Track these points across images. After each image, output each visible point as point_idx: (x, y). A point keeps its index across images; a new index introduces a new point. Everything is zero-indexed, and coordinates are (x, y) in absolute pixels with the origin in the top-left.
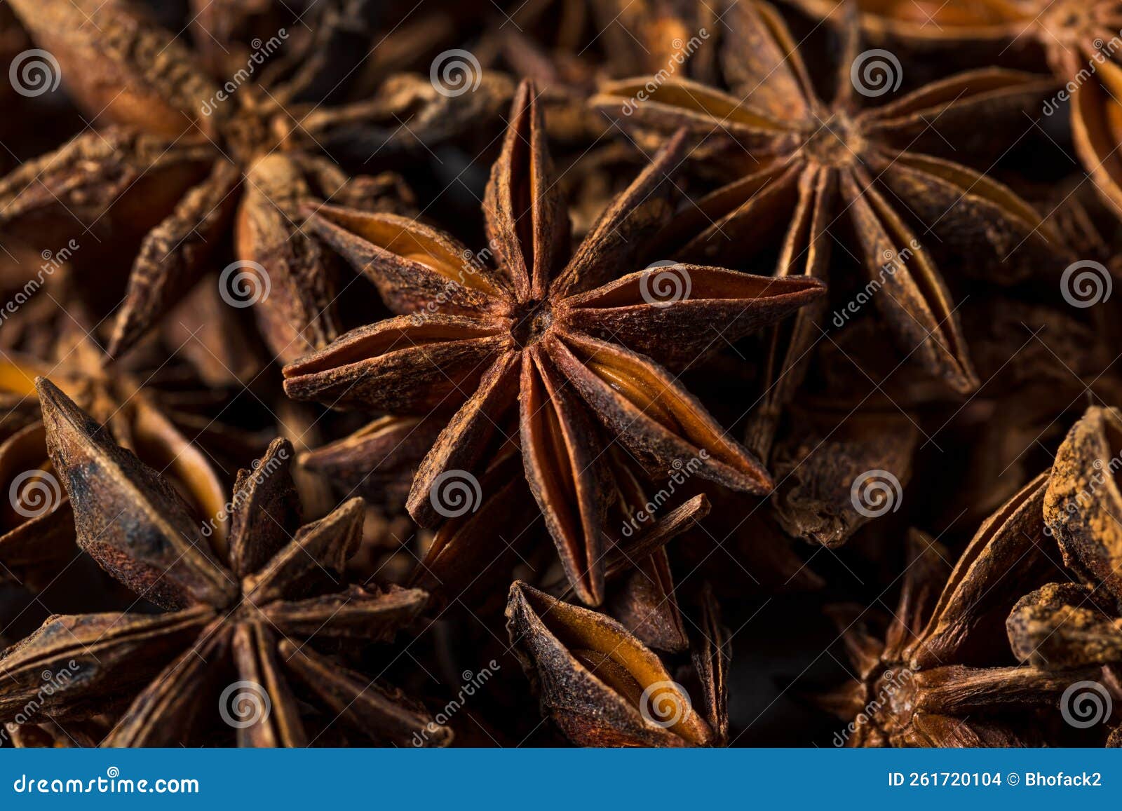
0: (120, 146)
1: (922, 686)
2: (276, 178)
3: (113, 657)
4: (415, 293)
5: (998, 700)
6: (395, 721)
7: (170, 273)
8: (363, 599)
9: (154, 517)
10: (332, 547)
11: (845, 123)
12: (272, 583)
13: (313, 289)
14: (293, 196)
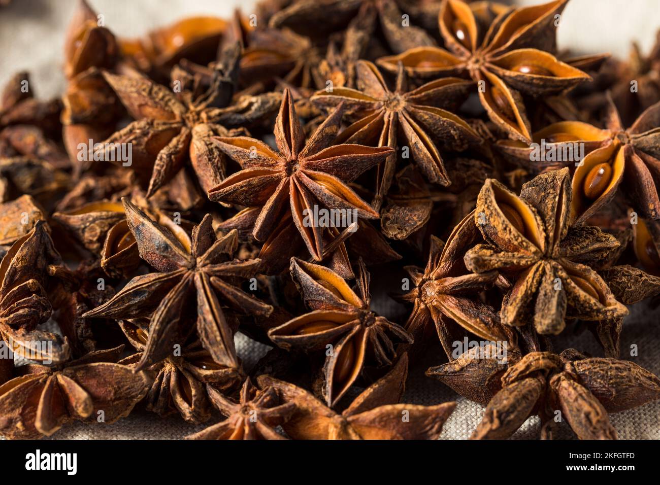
0: (148, 124)
1: (437, 285)
2: (202, 131)
3: (153, 288)
4: (252, 162)
5: (464, 287)
6: (252, 304)
7: (167, 165)
8: (239, 263)
9: (165, 238)
10: (227, 246)
11: (399, 97)
12: (207, 259)
13: (217, 166)
14: (209, 136)
